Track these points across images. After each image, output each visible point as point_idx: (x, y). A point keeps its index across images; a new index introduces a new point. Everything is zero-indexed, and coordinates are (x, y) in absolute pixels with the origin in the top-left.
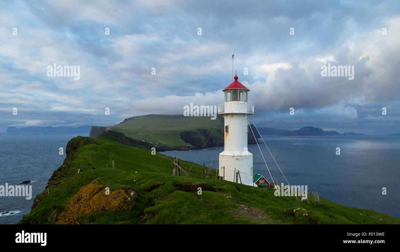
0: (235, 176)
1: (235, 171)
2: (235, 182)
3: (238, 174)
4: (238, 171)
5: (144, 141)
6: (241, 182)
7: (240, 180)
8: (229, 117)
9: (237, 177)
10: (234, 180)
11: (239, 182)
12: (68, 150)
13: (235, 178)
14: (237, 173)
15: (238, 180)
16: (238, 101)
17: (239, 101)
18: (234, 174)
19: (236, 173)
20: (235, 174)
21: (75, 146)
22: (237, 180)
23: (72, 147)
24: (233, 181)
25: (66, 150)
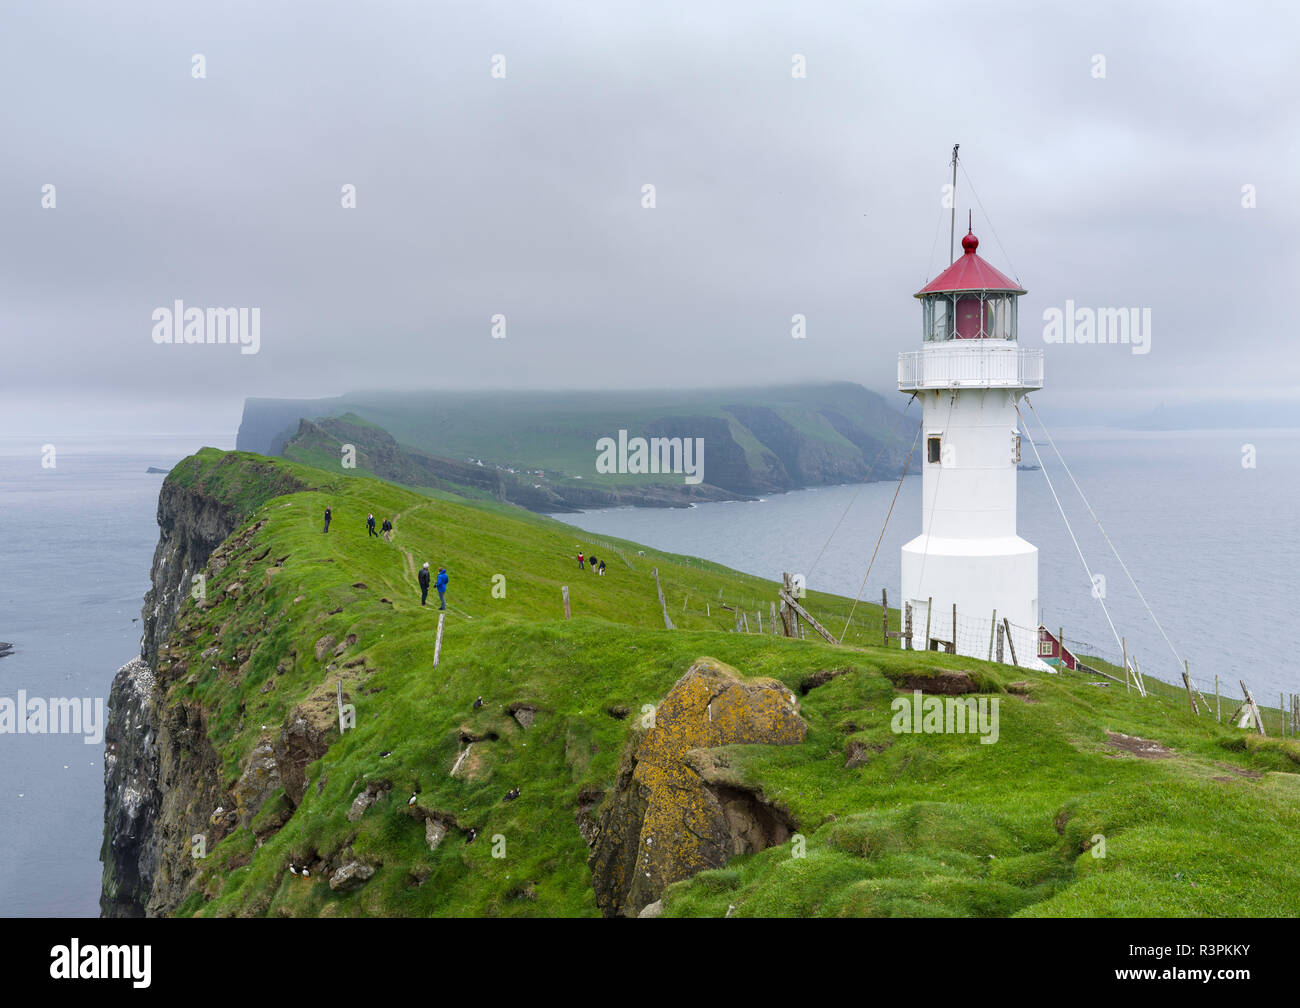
0: (992, 637)
1: (994, 621)
2: (994, 659)
3: (1005, 633)
4: (1006, 621)
5: (480, 463)
6: (1015, 662)
7: (1013, 653)
8: (943, 402)
9: (1000, 641)
10: (991, 652)
11: (1008, 660)
12: (165, 509)
13: (995, 646)
14: (1002, 627)
15: (1004, 652)
16: (979, 337)
17: (985, 337)
18: (990, 632)
19: (996, 628)
20: (993, 630)
21: (201, 493)
22: (1000, 652)
23: (185, 498)
24: (984, 657)
25: (160, 511)
